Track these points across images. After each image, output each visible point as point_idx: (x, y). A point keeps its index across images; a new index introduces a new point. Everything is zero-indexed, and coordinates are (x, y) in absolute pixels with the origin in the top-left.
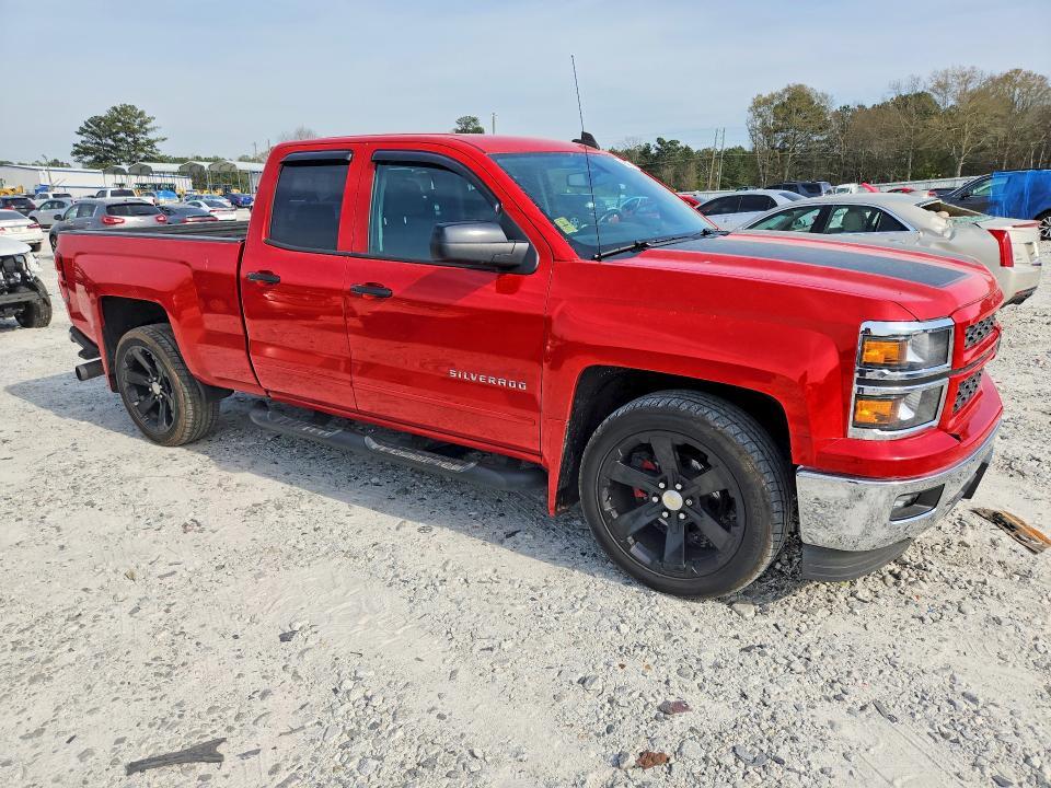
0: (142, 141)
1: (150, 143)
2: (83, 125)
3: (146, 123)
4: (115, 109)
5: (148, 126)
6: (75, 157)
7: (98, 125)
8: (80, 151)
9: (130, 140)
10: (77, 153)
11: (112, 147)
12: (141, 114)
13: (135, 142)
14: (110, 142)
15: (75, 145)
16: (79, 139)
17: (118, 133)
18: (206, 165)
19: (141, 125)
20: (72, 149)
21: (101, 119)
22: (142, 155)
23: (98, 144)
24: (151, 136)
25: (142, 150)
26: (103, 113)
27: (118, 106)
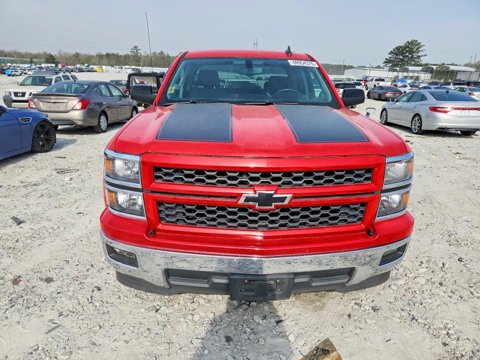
0: (415, 56)
1: (419, 57)
2: (392, 50)
3: (420, 48)
4: (408, 42)
5: (420, 49)
6: (384, 64)
7: (398, 50)
8: (388, 61)
9: (410, 56)
10: (385, 62)
11: (401, 59)
12: (419, 44)
13: (412, 57)
14: (401, 57)
15: (386, 59)
16: (388, 56)
17: (406, 53)
18: (435, 67)
19: (417, 49)
20: (384, 60)
21: (401, 47)
22: (413, 63)
23: (396, 58)
24: (420, 54)
25: (414, 61)
26: (402, 44)
27: (410, 41)
